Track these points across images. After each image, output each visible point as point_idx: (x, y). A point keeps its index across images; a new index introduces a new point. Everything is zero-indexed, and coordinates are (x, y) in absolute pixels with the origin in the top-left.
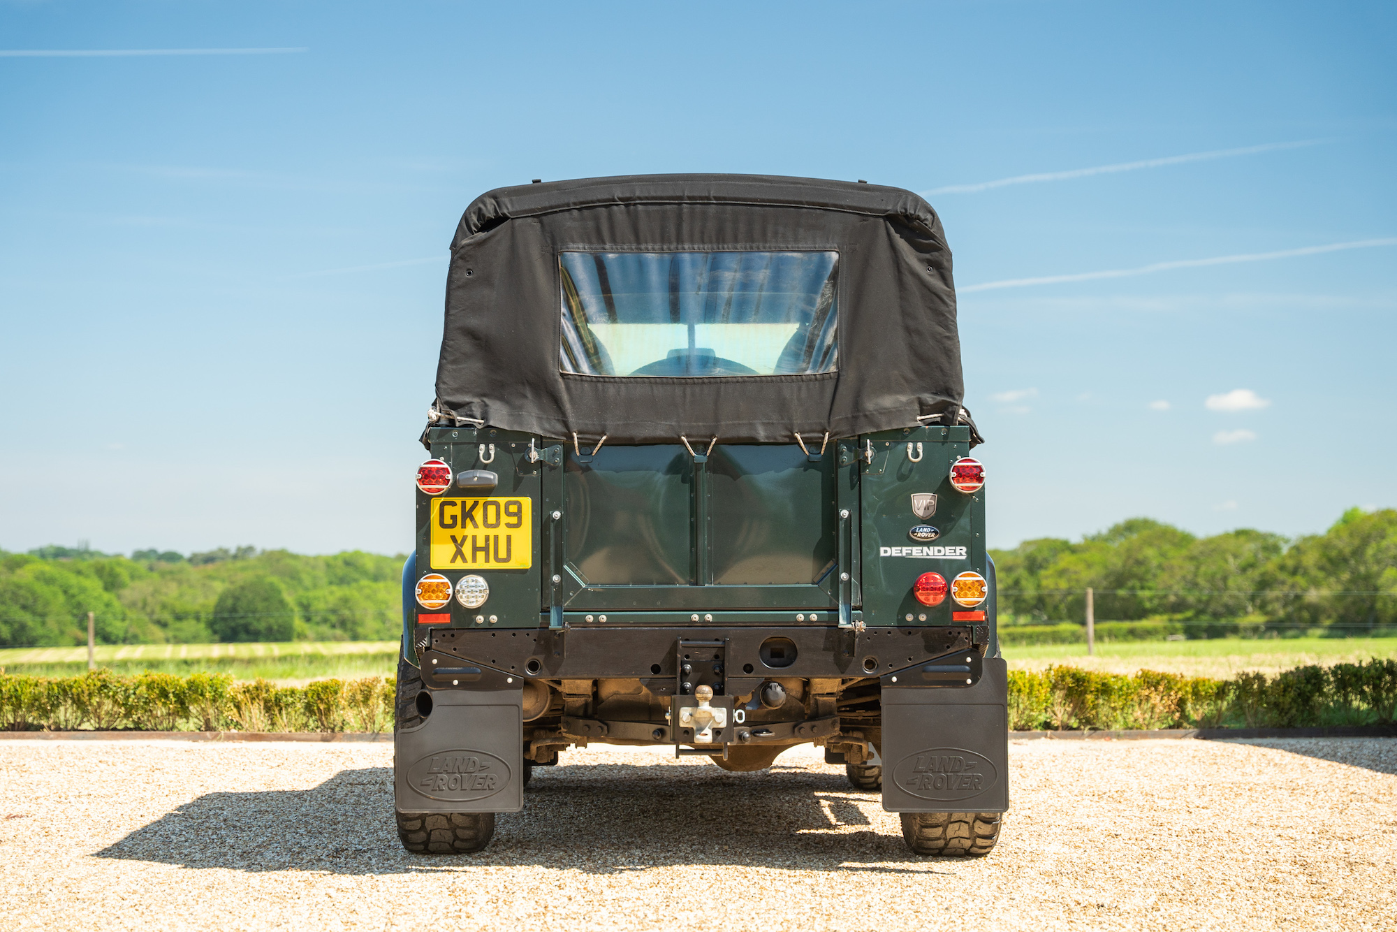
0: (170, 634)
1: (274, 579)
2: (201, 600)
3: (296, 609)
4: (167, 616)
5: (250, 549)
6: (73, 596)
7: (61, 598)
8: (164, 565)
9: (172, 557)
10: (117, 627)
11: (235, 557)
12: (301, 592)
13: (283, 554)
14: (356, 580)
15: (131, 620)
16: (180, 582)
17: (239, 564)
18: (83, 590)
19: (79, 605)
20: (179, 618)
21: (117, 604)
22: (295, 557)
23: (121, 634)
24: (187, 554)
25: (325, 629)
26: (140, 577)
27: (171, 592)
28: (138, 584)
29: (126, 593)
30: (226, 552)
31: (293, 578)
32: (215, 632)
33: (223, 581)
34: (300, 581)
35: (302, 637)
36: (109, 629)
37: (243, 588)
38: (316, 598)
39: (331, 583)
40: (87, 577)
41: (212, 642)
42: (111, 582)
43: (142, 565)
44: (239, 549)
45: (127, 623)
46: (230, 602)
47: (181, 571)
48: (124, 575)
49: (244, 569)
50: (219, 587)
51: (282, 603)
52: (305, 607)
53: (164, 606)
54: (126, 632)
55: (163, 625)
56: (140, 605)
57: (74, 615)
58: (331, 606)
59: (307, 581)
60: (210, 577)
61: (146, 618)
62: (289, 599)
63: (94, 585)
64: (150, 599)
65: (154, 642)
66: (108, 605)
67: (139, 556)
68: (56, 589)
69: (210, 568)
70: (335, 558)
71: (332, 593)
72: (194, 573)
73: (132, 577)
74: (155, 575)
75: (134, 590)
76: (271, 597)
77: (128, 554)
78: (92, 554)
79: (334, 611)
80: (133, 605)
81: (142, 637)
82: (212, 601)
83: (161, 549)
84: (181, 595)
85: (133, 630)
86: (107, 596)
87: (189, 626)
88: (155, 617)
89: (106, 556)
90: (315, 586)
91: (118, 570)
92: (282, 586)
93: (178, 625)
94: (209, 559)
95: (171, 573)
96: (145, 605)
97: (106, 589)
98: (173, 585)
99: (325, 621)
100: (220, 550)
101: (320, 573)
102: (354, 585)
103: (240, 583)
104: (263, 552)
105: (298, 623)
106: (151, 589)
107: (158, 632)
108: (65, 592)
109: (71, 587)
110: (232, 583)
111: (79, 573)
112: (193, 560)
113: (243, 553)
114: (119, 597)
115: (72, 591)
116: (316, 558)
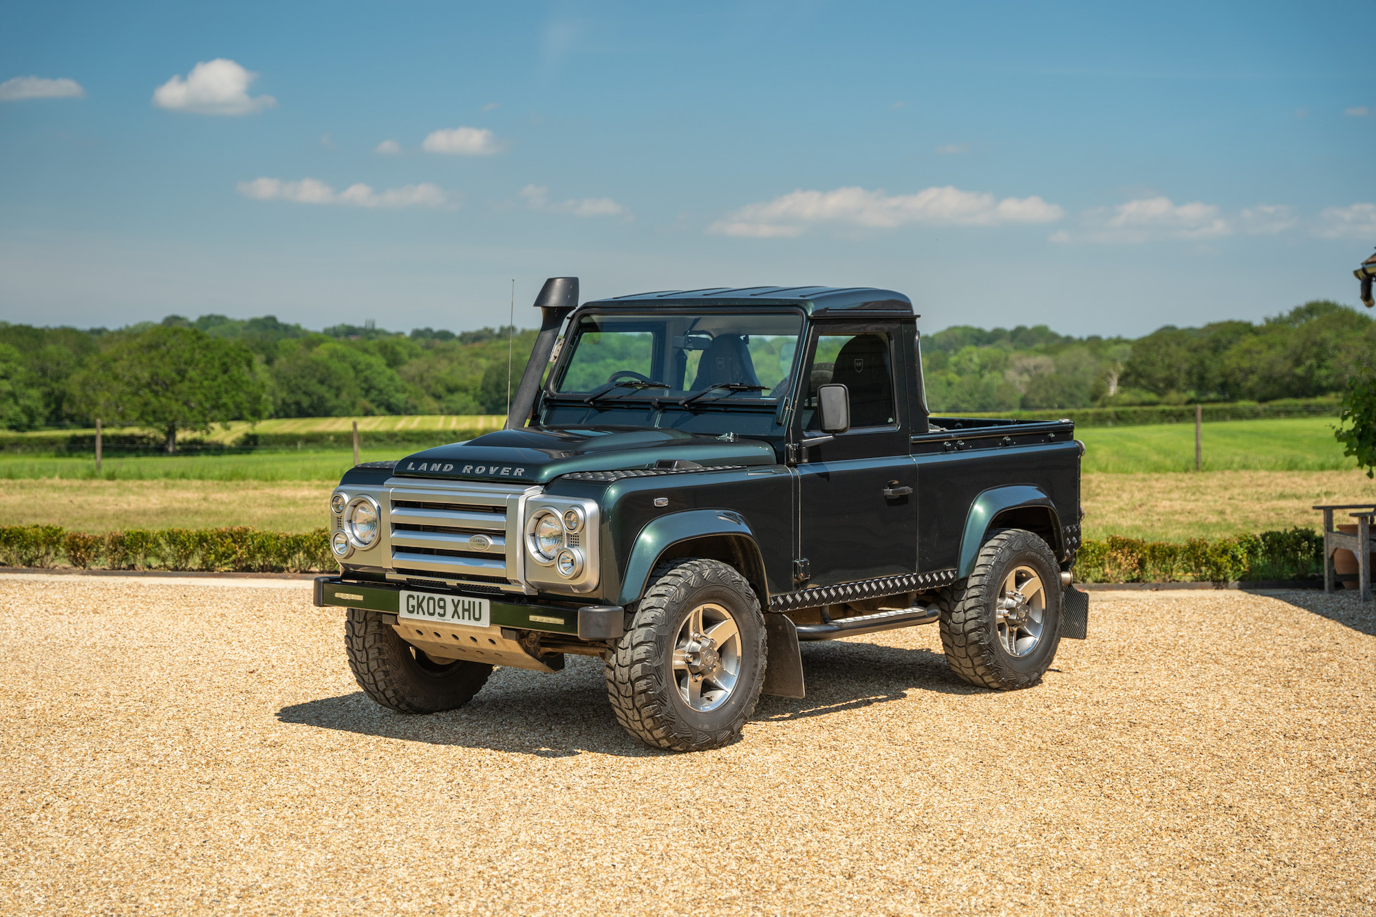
0: (443, 405)
2: (470, 376)
4: (440, 389)
5: (512, 328)
6: (362, 371)
7: (351, 373)
8: (439, 344)
9: (445, 336)
10: (399, 398)
11: (499, 336)
15: (410, 392)
16: (451, 360)
17: (503, 342)
18: (369, 366)
19: (366, 380)
20: (451, 390)
21: (397, 378)
23: (402, 405)
24: (458, 333)
26: (417, 356)
27: (443, 369)
28: (414, 361)
29: (405, 368)
30: (491, 331)
32: (482, 405)
33: (488, 358)
36: (392, 400)
37: (505, 365)
40: (372, 354)
41: (477, 414)
42: (393, 360)
43: (420, 344)
44: (502, 329)
45: (407, 395)
46: (494, 378)
47: (452, 349)
48: (404, 354)
49: (507, 347)
50: (485, 363)
53: (438, 381)
54: (407, 402)
55: (438, 397)
56: (417, 379)
57: (362, 389)
60: (477, 355)
61: (423, 391)
63: (378, 362)
64: (425, 375)
65: (430, 413)
66: (391, 379)
67: (417, 334)
68: (346, 365)
69: (477, 346)
72: (463, 352)
73: (411, 355)
74: (429, 352)
75: (413, 367)
77: (407, 333)
78: (377, 333)
80: (411, 379)
81: (420, 409)
82: (479, 376)
83: (436, 329)
84: (452, 372)
85: (412, 403)
86: (389, 372)
87: (459, 399)
88: (431, 391)
89: (389, 334)
91: (399, 348)
93: (450, 397)
94: (477, 337)
95: (444, 350)
96: (422, 380)
97: (389, 365)
98: (444, 362)
100: (486, 329)
103: (502, 361)
106: (426, 366)
107: (434, 404)
108: (354, 368)
109: (359, 363)
110: (493, 360)
111: (366, 351)
112: (465, 338)
113: (506, 333)
114: (399, 372)
115: (359, 367)
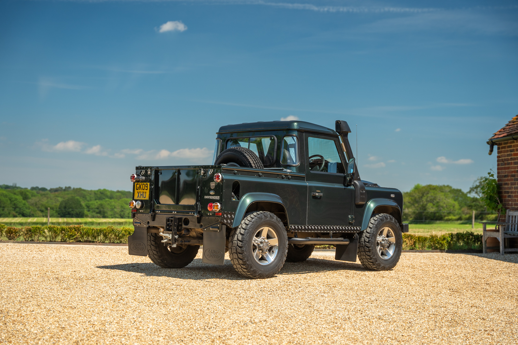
1: (78, 197)
2: (54, 204)
3: (85, 207)
4: (43, 208)
5: (70, 187)
6: (13, 201)
7: (9, 202)
9: (44, 189)
10: (27, 211)
11: (65, 190)
12: (87, 202)
13: (80, 189)
14: (104, 199)
15: (32, 209)
16: (48, 198)
17: (66, 192)
18: (16, 199)
19: (15, 204)
21: (27, 204)
22: (84, 190)
23: (28, 214)
24: (49, 189)
25: (94, 214)
26: (35, 196)
27: (44, 201)
28: (34, 198)
29: (30, 200)
30: (62, 188)
31: (83, 197)
32: (59, 214)
33: (61, 198)
34: (86, 198)
35: (87, 216)
36: (24, 212)
37: (68, 200)
38: (92, 204)
39: (96, 199)
40: (18, 195)
41: (58, 217)
42: (25, 197)
43: (34, 192)
44: (66, 187)
45: (30, 210)
46: (64, 204)
47: (47, 194)
48: (30, 195)
49: (68, 194)
50: (60, 199)
51: (81, 205)
52: (88, 207)
53: (42, 205)
54: (30, 213)
55: (42, 211)
56: (34, 204)
57: (13, 208)
58: (96, 207)
59: (88, 199)
60: (57, 196)
61: (36, 209)
62: (83, 204)
63: (19, 198)
64: (38, 203)
65: (39, 217)
66: (24, 204)
67: (33, 189)
68: (7, 199)
69: (56, 193)
70: (97, 191)
71: (97, 202)
72: (52, 195)
73: (32, 196)
74: (39, 195)
75: (33, 200)
76: (78, 203)
77: (29, 188)
78: (18, 188)
79: (98, 208)
80: (32, 205)
81: (35, 215)
82: (58, 204)
83: (40, 187)
84: (48, 202)
85: (32, 213)
86: (24, 202)
87: (50, 212)
88: (39, 209)
89: (22, 188)
90: (91, 200)
91: (27, 193)
92: (81, 200)
94: (56, 190)
95: (44, 194)
96: (36, 205)
97: (24, 199)
98: (45, 199)
99: (94, 211)
100: (60, 187)
101: (92, 196)
102: (103, 200)
103: (67, 199)
104: (74, 189)
105: (86, 212)
106: (38, 200)
107: (40, 214)
108: (10, 200)
109: (12, 198)
110: (64, 198)
111: (15, 194)
112: (51, 190)
113: (67, 189)
114: (28, 202)
115: (12, 200)
116: (91, 191)
